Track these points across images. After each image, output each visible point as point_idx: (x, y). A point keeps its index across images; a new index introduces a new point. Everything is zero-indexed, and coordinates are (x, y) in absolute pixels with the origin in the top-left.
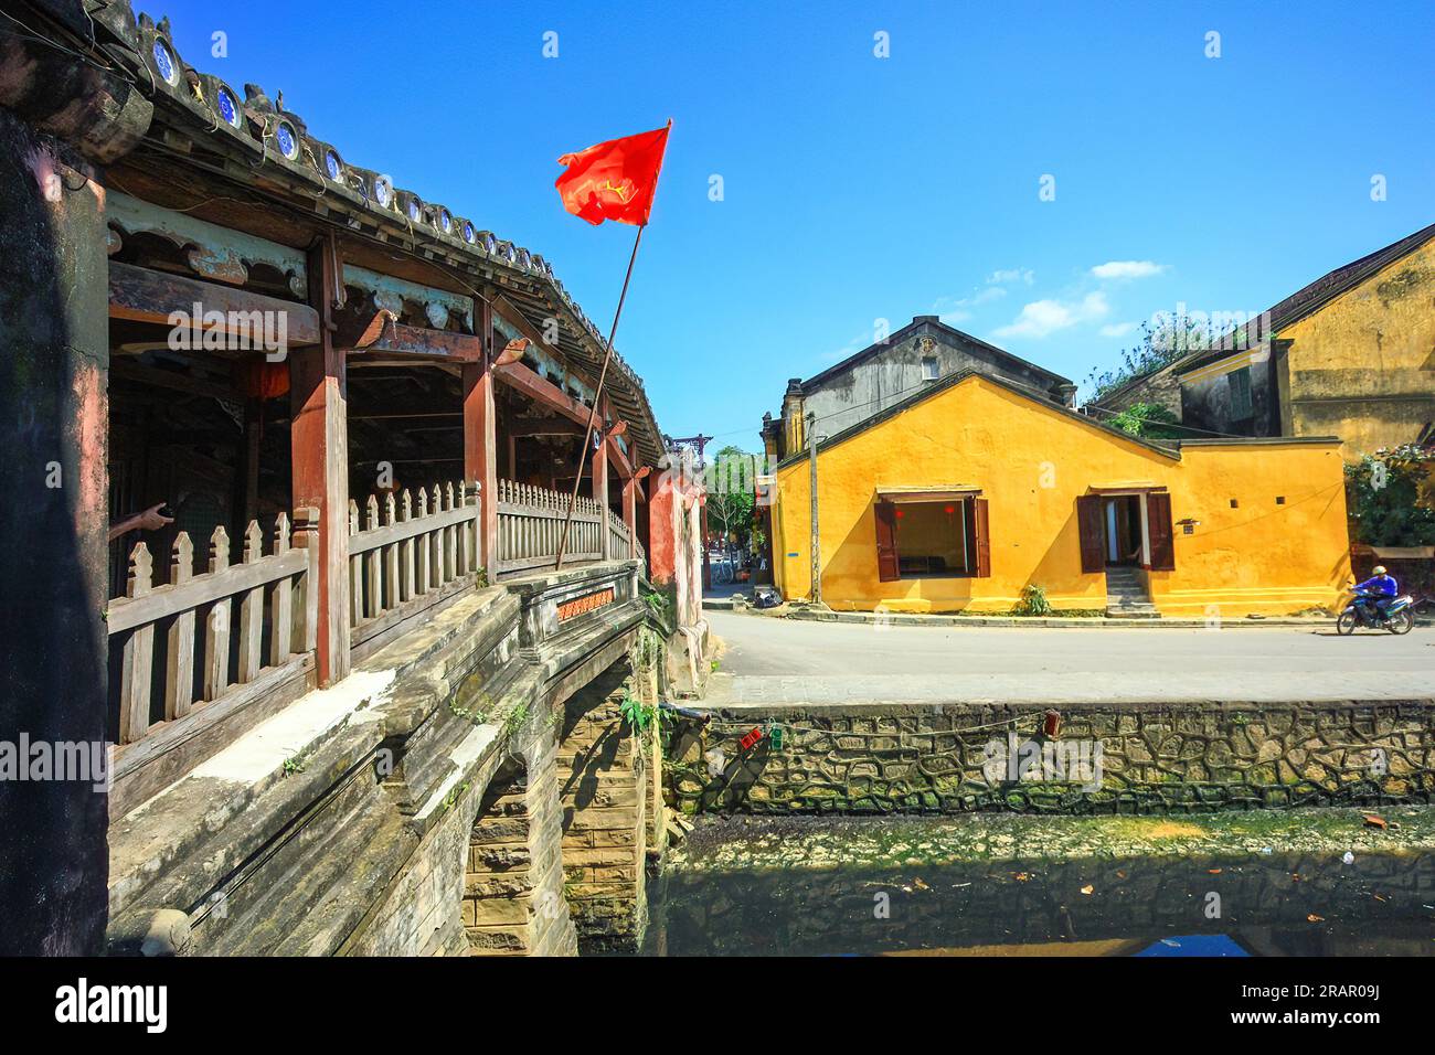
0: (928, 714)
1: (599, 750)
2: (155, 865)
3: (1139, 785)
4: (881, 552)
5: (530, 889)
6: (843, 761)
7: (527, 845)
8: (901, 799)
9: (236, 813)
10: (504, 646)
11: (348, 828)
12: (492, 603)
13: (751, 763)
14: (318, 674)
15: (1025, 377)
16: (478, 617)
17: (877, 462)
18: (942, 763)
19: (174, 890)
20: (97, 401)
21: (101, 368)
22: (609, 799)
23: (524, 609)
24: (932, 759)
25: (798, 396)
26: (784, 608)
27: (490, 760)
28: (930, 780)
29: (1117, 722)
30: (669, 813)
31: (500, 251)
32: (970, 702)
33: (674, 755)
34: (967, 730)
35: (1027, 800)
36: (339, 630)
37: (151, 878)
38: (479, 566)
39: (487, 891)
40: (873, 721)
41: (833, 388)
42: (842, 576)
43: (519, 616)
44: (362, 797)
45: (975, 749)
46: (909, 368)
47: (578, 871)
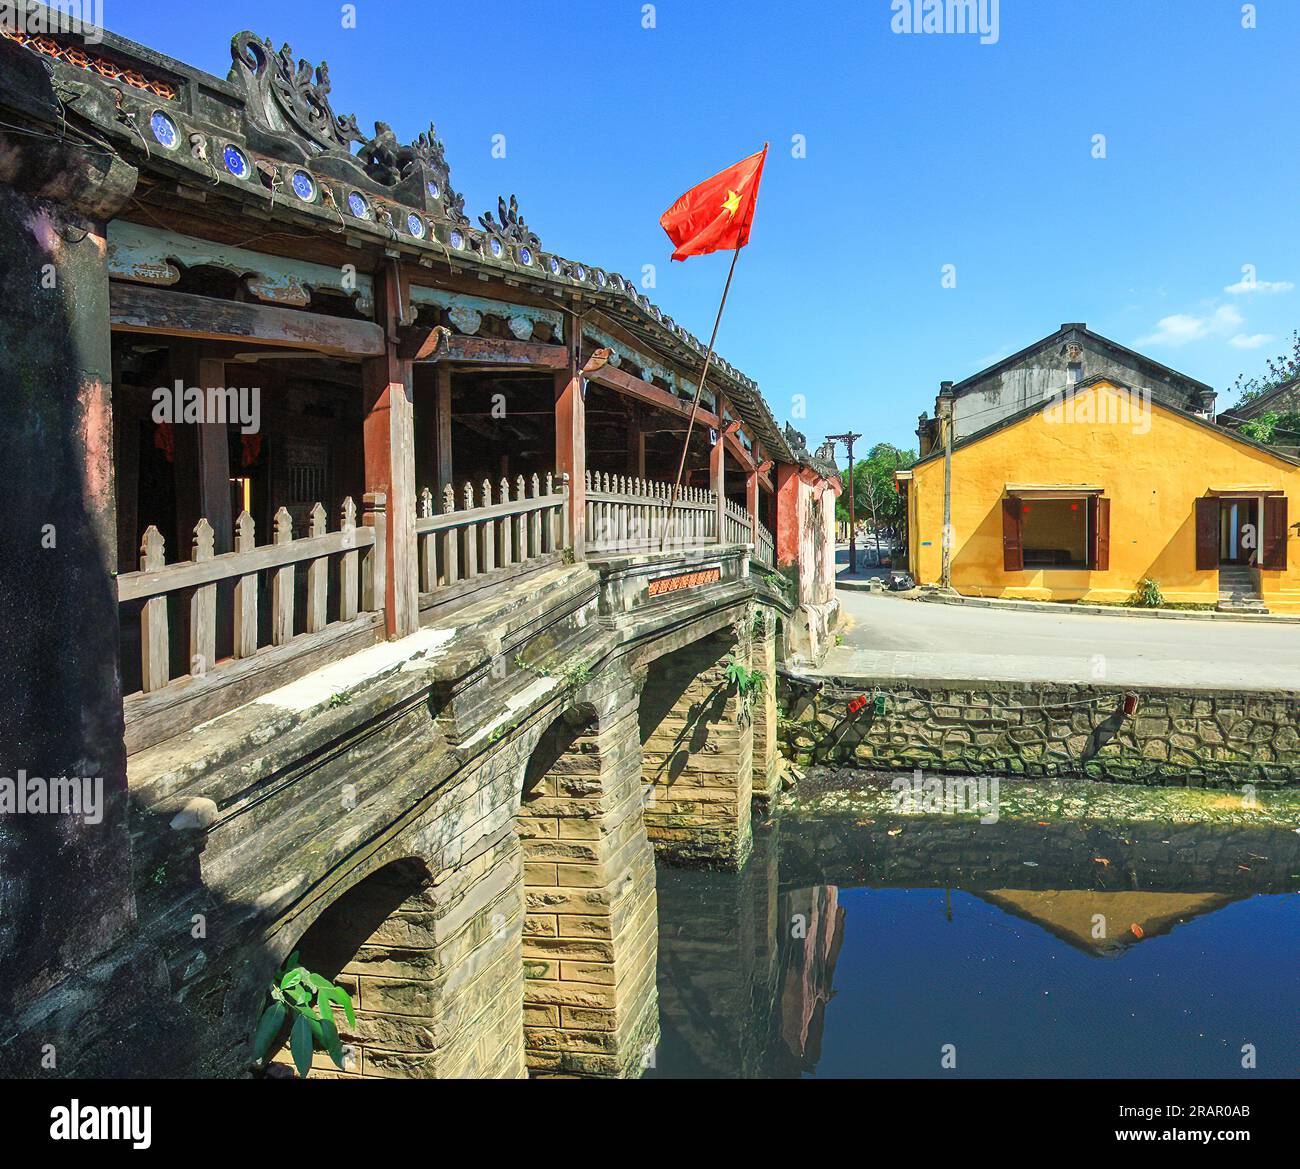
0: (1018, 690)
1: (709, 706)
2: (202, 765)
3: (1209, 762)
4: (1007, 544)
5: (602, 813)
6: (939, 727)
7: (600, 778)
8: (990, 763)
9: (280, 733)
10: (581, 614)
11: (398, 751)
12: (570, 577)
13: (858, 724)
14: (387, 628)
15: (1166, 382)
16: (553, 589)
17: (1008, 461)
18: (1029, 735)
19: (212, 785)
20: (100, 409)
21: (104, 383)
22: (716, 747)
23: (603, 584)
24: (1019, 730)
25: (948, 398)
26: (916, 591)
27: (550, 707)
28: (1017, 748)
29: (1192, 707)
30: (784, 763)
31: (565, 272)
32: (1058, 681)
33: (791, 714)
34: (1053, 706)
35: (1103, 770)
36: (406, 594)
37: (197, 774)
38: (566, 546)
39: (567, 812)
40: (968, 695)
41: (982, 391)
42: (971, 565)
43: (598, 589)
44: (415, 729)
45: (1059, 723)
46: (1054, 372)
47: (690, 805)
